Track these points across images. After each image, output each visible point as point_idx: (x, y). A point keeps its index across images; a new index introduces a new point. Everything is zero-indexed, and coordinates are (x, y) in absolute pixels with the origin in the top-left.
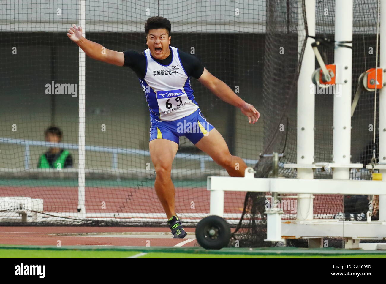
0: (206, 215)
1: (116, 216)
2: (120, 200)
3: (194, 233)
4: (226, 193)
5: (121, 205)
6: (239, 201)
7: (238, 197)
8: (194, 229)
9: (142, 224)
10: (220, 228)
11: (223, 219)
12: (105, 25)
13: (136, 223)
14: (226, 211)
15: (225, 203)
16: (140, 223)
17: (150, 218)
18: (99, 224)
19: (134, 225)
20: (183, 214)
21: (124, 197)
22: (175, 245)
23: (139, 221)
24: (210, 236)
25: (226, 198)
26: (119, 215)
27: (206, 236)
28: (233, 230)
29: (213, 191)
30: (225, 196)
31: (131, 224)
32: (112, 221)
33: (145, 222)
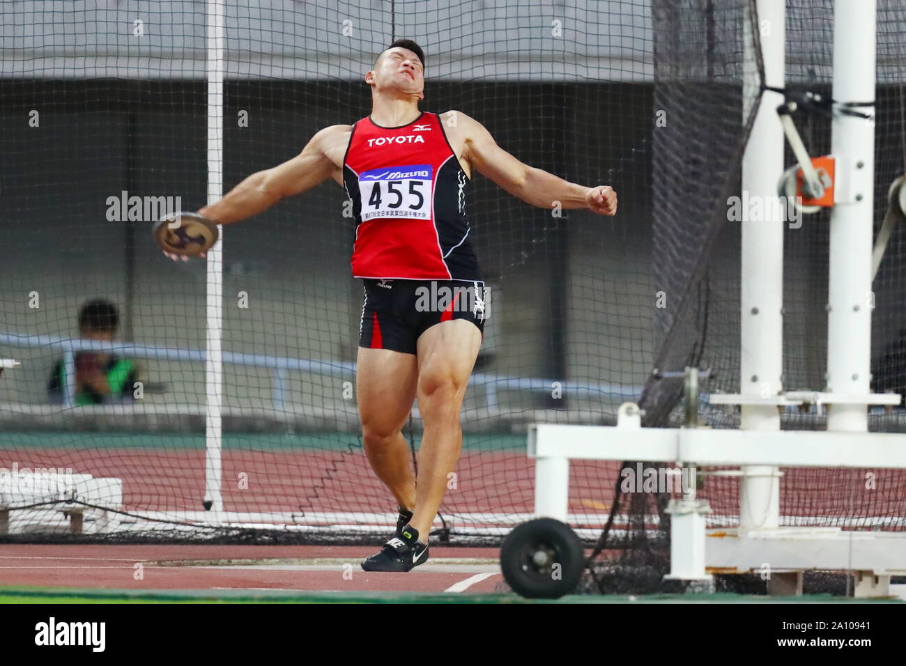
0: (526, 517)
1: (296, 519)
2: (308, 482)
3: (498, 560)
4: (575, 464)
5: (311, 492)
6: (605, 484)
7: (603, 474)
8: (497, 551)
9: (360, 538)
10: (558, 548)
11: (567, 527)
12: (264, 62)
13: (345, 537)
14: (572, 509)
15: (570, 487)
16: (354, 535)
17: (378, 524)
18: (256, 540)
19: (341, 541)
20: (457, 515)
21: (316, 473)
22: (447, 588)
23: (352, 530)
24: (535, 567)
25: (573, 477)
26: (303, 516)
27: (525, 568)
28: (588, 553)
29: (542, 458)
30: (570, 471)
31: (332, 539)
32: (289, 532)
33: (368, 533)
